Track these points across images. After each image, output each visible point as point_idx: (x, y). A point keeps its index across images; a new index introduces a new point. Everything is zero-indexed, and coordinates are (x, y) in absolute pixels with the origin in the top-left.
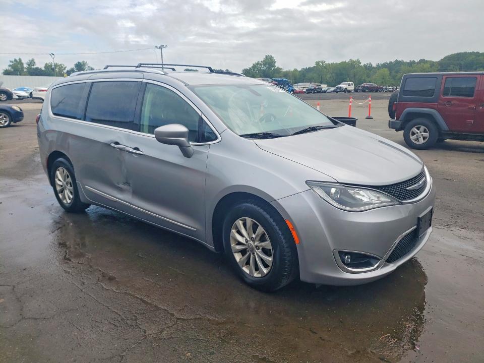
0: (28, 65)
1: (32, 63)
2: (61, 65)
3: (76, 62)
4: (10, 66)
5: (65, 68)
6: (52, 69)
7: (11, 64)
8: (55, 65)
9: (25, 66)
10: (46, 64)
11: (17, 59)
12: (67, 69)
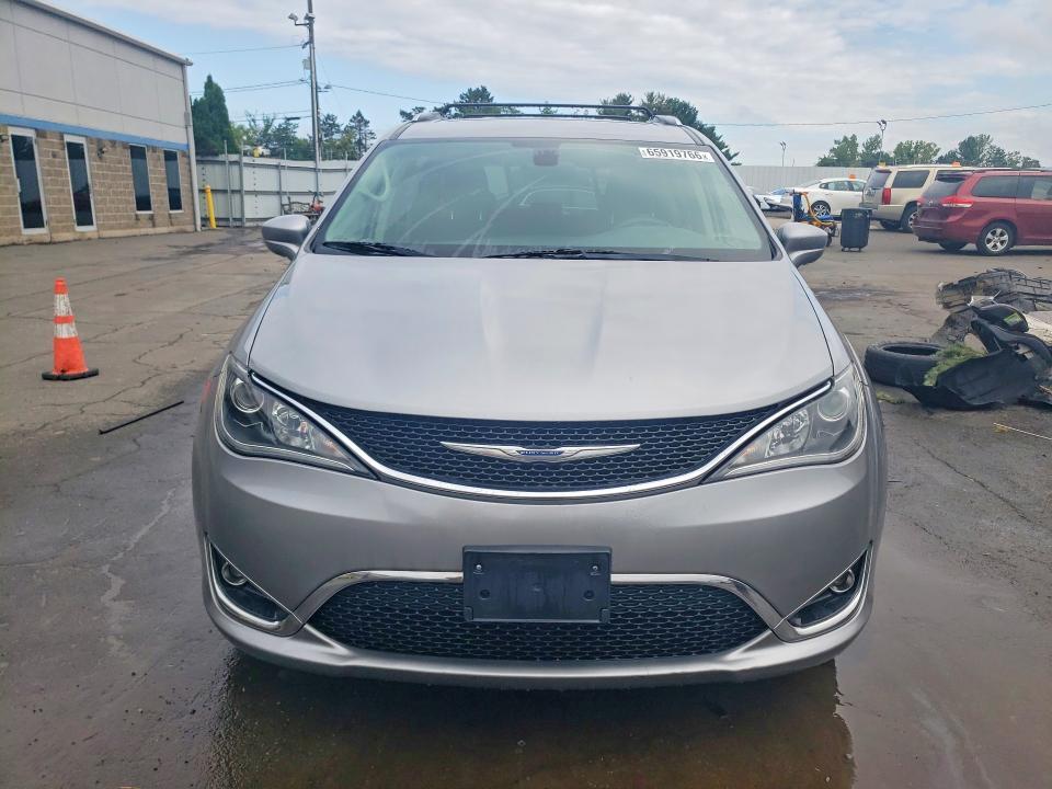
0: (867, 148)
1: (875, 142)
2: (929, 145)
3: (964, 138)
4: (833, 150)
5: (938, 150)
6: (909, 155)
7: (836, 146)
8: (916, 147)
9: (860, 149)
10: (900, 145)
11: (849, 136)
12: (939, 155)
